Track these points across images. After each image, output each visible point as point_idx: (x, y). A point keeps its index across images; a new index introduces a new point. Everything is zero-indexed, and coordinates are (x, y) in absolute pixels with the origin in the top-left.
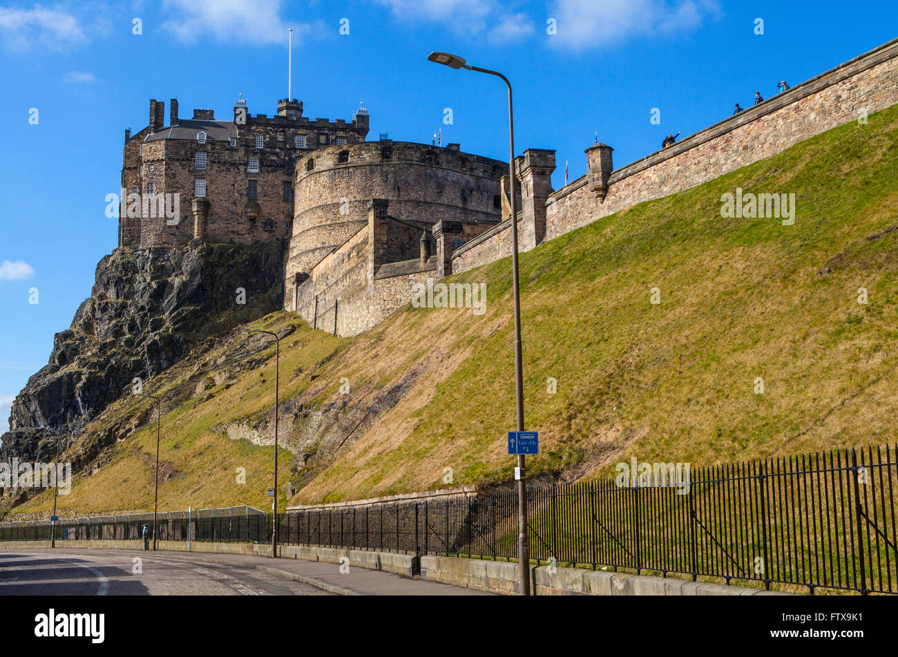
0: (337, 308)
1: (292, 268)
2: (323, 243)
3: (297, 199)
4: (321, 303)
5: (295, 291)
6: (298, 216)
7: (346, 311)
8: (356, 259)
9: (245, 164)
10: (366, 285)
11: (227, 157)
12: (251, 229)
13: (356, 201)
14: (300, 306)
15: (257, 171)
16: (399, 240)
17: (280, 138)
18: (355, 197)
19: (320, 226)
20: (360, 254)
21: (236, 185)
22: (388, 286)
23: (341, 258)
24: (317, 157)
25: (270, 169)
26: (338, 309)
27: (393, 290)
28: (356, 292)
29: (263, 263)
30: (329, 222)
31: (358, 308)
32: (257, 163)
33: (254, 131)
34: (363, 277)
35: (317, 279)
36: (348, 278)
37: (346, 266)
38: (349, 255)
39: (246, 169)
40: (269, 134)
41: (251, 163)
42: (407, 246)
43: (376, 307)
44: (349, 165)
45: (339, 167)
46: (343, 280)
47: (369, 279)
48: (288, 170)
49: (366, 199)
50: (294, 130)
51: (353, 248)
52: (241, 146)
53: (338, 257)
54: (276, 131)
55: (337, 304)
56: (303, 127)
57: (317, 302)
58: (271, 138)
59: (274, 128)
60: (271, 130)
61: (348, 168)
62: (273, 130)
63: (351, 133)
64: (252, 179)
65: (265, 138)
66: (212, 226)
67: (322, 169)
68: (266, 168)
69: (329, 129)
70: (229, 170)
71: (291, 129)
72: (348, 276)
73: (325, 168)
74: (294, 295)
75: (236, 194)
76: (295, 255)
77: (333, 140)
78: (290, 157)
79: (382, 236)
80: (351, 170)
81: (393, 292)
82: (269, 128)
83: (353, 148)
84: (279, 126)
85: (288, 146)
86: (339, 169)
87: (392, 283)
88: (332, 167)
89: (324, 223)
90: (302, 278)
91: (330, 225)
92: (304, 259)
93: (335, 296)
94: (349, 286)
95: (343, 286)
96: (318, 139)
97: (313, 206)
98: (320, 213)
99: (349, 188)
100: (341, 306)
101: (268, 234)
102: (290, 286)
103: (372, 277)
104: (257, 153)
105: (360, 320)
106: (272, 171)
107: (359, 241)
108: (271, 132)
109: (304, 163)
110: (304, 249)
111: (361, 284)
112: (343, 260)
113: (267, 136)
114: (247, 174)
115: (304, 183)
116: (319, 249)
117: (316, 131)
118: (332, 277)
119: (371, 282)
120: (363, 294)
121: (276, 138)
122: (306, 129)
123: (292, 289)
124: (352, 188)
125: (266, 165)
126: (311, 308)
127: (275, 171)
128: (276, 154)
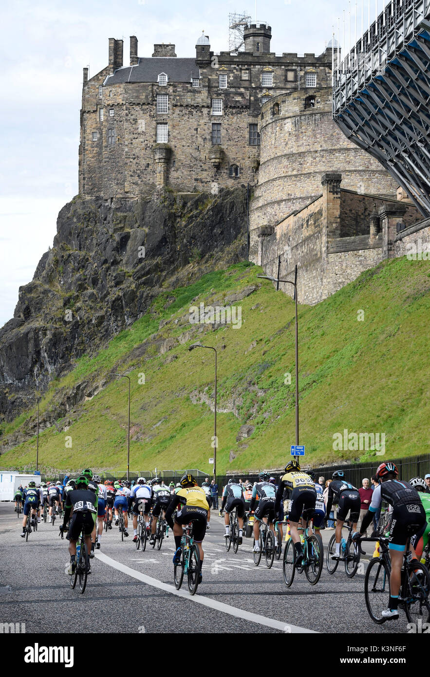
0: (296, 273)
1: (257, 220)
2: (289, 194)
3: (263, 144)
4: (283, 264)
5: (260, 244)
6: (264, 163)
7: (304, 279)
8: (313, 227)
9: (208, 107)
10: (321, 257)
11: (189, 100)
12: (216, 175)
13: (323, 150)
14: (265, 262)
15: (221, 113)
16: (353, 212)
17: (245, 76)
18: (321, 146)
19: (286, 177)
20: (317, 224)
21: (199, 130)
22: (340, 260)
23: (301, 222)
24: (283, 102)
25: (234, 111)
26: (298, 274)
27: (344, 265)
28: (312, 261)
29: (228, 212)
30: (295, 173)
31: (314, 278)
32: (221, 105)
33: (218, 70)
34: (318, 248)
35: (281, 238)
36: (306, 245)
37: (306, 233)
38: (308, 221)
39: (210, 111)
40: (234, 73)
41: (215, 105)
42: (362, 217)
43: (329, 280)
44: (317, 112)
45: (305, 113)
46: (302, 246)
47: (323, 252)
48: (253, 112)
49: (333, 148)
50: (259, 67)
51: (311, 216)
52: (204, 86)
53: (298, 221)
54: (241, 70)
55: (296, 269)
56: (269, 63)
57: (280, 262)
58: (236, 77)
59: (238, 66)
60: (235, 68)
61: (315, 114)
62: (237, 68)
63: (322, 68)
64: (215, 122)
65: (229, 77)
66: (173, 174)
67: (288, 115)
68: (231, 110)
69: (298, 64)
70: (191, 113)
71: (257, 66)
72: (306, 243)
73: (291, 114)
74: (260, 249)
75: (200, 139)
76: (260, 205)
77: (301, 77)
78: (255, 97)
79: (335, 211)
80: (318, 116)
81: (344, 267)
82: (233, 66)
83: (319, 93)
84: (243, 64)
85: (253, 85)
86: (305, 115)
87: (343, 258)
88: (298, 113)
89: (290, 173)
90: (267, 232)
91: (296, 176)
92: (269, 210)
93: (295, 260)
94: (307, 253)
95: (302, 252)
96: (286, 76)
97: (279, 154)
98: (285, 162)
99: (315, 136)
100: (300, 272)
101: (233, 181)
102: (255, 238)
103: (325, 250)
104: (220, 94)
105: (315, 290)
106: (237, 113)
107: (316, 211)
108: (235, 71)
109: (269, 107)
110: (269, 200)
111: (317, 254)
112: (302, 225)
113: (231, 75)
114: (211, 117)
115: (269, 129)
116: (285, 200)
117: (283, 67)
118: (293, 239)
119: (324, 255)
120: (318, 265)
121: (241, 77)
122: (273, 66)
123: (257, 242)
124: (318, 136)
125: (231, 107)
126: (274, 266)
127: (241, 113)
128: (241, 94)
